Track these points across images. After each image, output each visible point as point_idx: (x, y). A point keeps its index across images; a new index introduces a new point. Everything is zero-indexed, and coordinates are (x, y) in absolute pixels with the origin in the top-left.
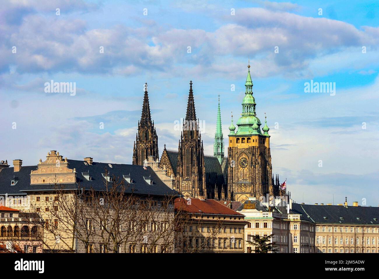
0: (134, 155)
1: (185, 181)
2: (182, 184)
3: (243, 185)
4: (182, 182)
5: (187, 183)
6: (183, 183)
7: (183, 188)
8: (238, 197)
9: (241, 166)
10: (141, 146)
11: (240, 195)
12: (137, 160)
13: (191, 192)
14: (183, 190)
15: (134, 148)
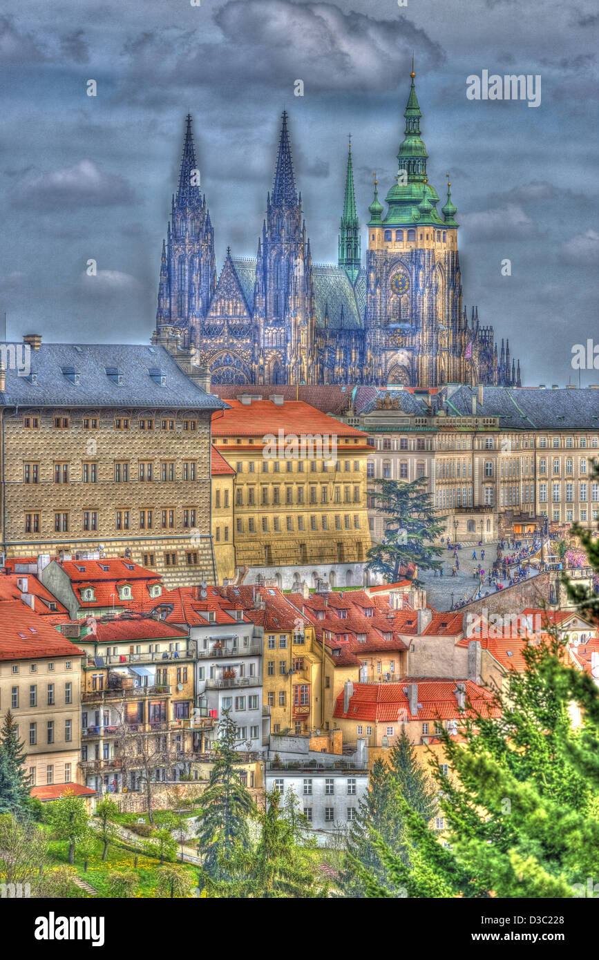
0: (163, 268)
1: (271, 326)
2: (265, 333)
3: (398, 331)
4: (265, 329)
5: (275, 331)
6: (267, 331)
7: (266, 341)
8: (388, 356)
9: (394, 291)
10: (177, 249)
11: (392, 353)
12: (169, 281)
13: (283, 351)
14: (266, 345)
15: (164, 254)
